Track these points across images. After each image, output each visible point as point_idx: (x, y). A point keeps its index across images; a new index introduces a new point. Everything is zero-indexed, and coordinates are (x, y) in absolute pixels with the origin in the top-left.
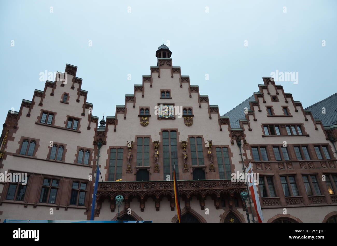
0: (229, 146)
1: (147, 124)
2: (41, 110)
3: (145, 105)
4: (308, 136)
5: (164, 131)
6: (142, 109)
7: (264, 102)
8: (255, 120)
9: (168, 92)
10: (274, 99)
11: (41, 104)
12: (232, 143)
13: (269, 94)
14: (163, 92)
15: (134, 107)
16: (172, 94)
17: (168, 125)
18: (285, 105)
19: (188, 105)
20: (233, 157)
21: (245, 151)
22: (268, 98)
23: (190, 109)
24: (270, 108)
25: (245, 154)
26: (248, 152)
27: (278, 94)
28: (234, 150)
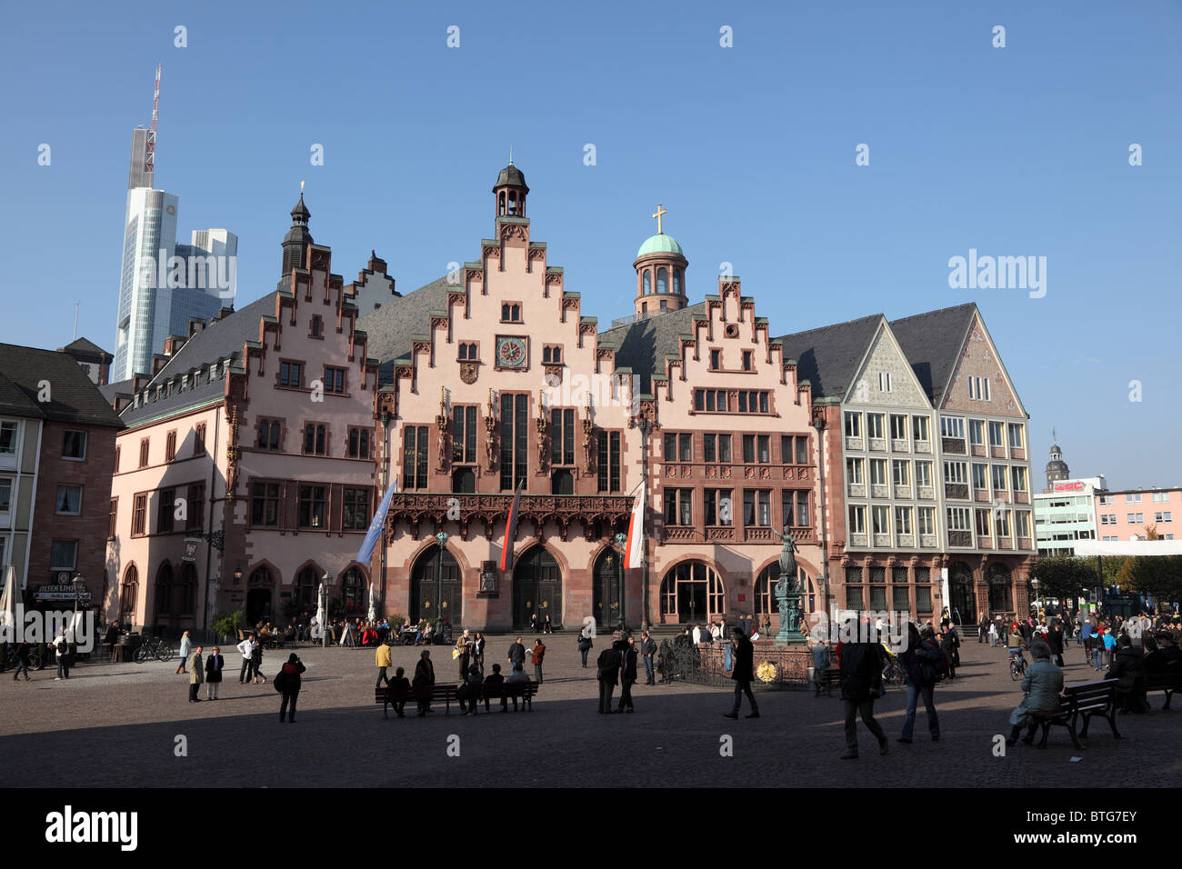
0: (623, 429)
1: (476, 379)
2: (280, 359)
3: (469, 337)
4: (778, 416)
5: (506, 397)
6: (462, 347)
7: (710, 339)
8: (683, 378)
9: (516, 308)
10: (731, 331)
11: (277, 348)
12: (632, 425)
13: (723, 319)
14: (505, 307)
15: (450, 340)
16: (525, 313)
17: (512, 382)
18: (749, 345)
19: (553, 340)
20: (627, 451)
21: (652, 442)
22: (719, 328)
23: (557, 350)
24: (715, 354)
25: (651, 447)
26: (657, 443)
27: (741, 320)
28: (633, 438)
